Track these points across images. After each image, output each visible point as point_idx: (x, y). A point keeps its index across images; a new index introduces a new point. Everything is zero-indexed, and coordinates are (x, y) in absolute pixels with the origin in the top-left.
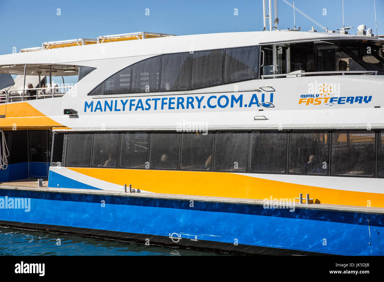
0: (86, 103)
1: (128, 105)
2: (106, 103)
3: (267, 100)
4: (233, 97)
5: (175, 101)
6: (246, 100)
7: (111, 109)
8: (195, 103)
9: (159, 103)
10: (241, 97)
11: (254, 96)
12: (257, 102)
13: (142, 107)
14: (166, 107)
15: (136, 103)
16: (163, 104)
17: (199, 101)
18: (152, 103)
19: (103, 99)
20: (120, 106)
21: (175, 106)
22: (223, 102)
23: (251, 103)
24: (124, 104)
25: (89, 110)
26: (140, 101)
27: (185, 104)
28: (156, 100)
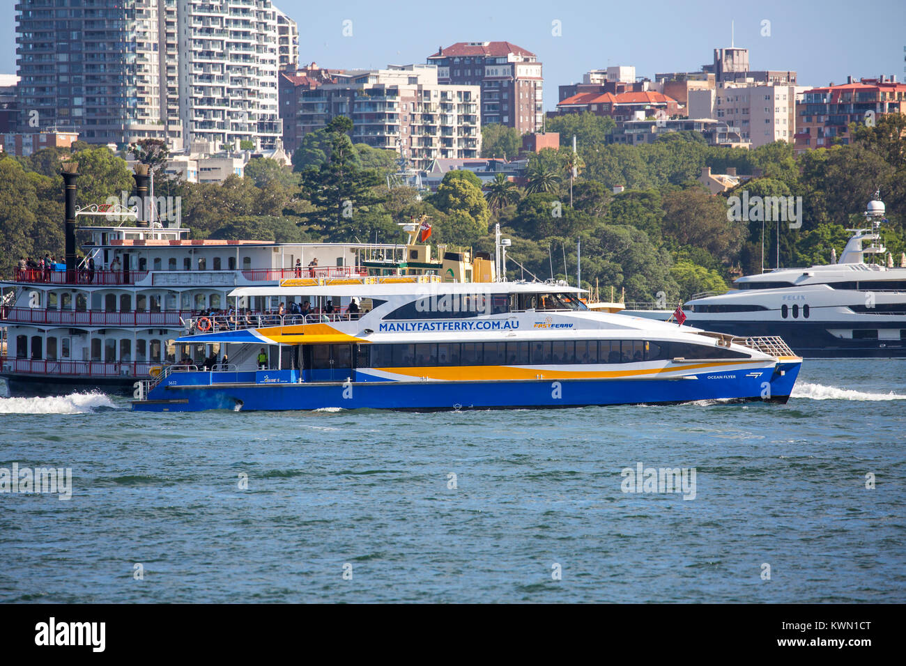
0: (381, 325)
1: (416, 327)
2: (398, 325)
3: (515, 325)
4: (493, 323)
5: (454, 325)
6: (502, 325)
7: (403, 329)
8: (468, 326)
9: (441, 326)
10: (498, 323)
11: (507, 323)
12: (509, 326)
13: (428, 328)
14: (447, 328)
15: (423, 325)
16: (444, 326)
17: (471, 325)
18: (436, 326)
19: (395, 322)
20: (410, 327)
21: (454, 327)
22: (487, 325)
23: (505, 326)
24: (413, 326)
25: (383, 330)
26: (426, 324)
27: (460, 326)
28: (439, 324)
